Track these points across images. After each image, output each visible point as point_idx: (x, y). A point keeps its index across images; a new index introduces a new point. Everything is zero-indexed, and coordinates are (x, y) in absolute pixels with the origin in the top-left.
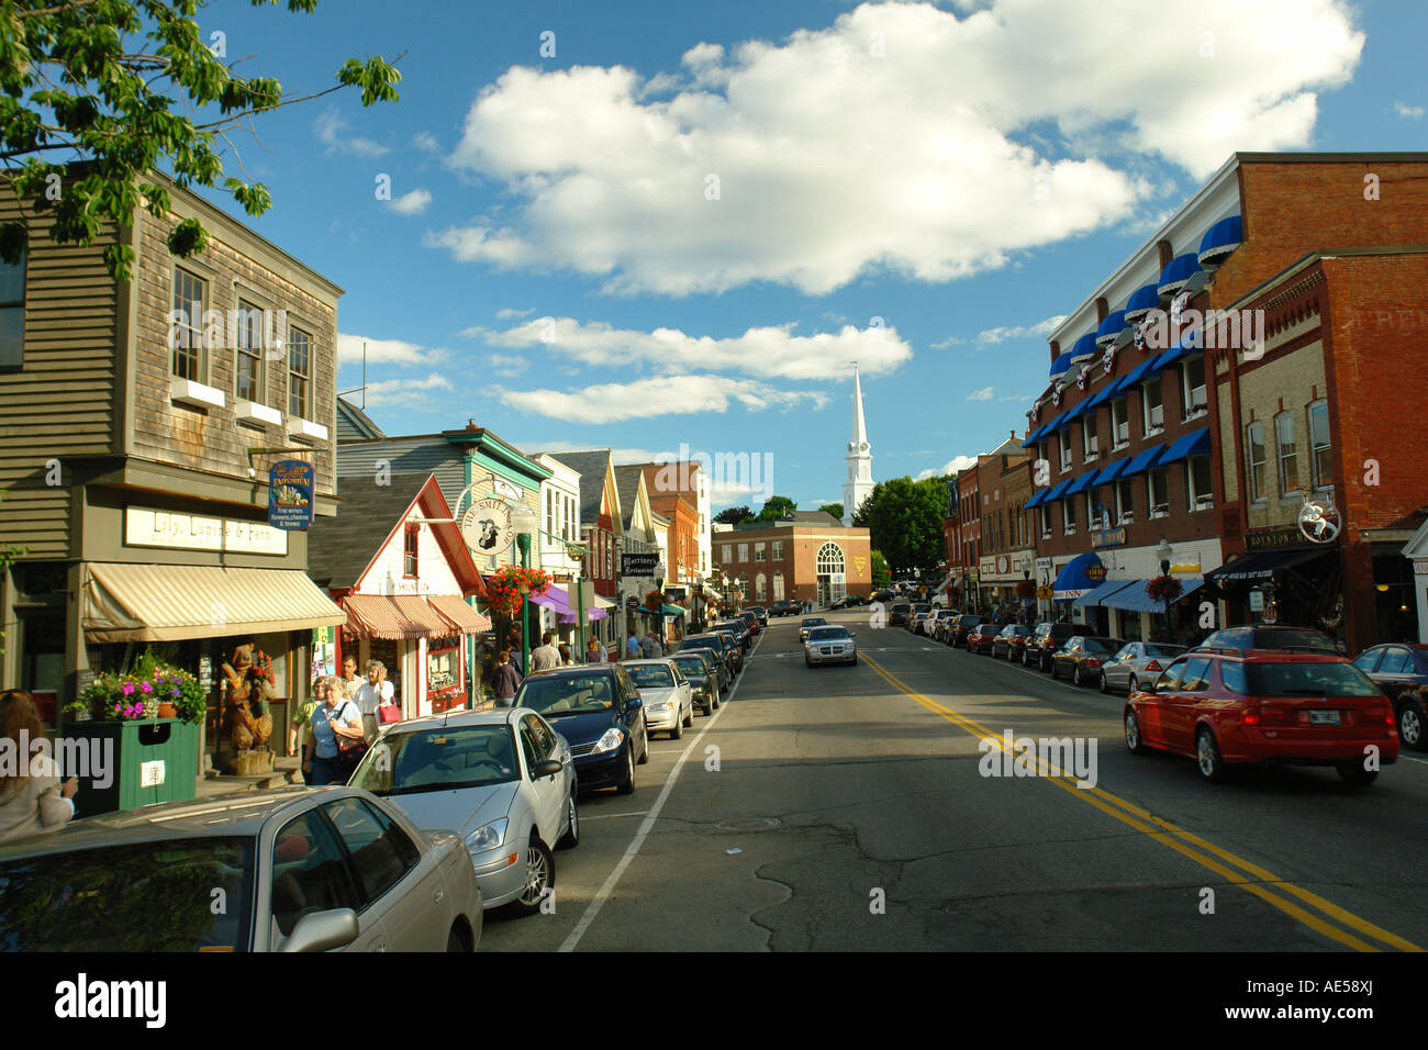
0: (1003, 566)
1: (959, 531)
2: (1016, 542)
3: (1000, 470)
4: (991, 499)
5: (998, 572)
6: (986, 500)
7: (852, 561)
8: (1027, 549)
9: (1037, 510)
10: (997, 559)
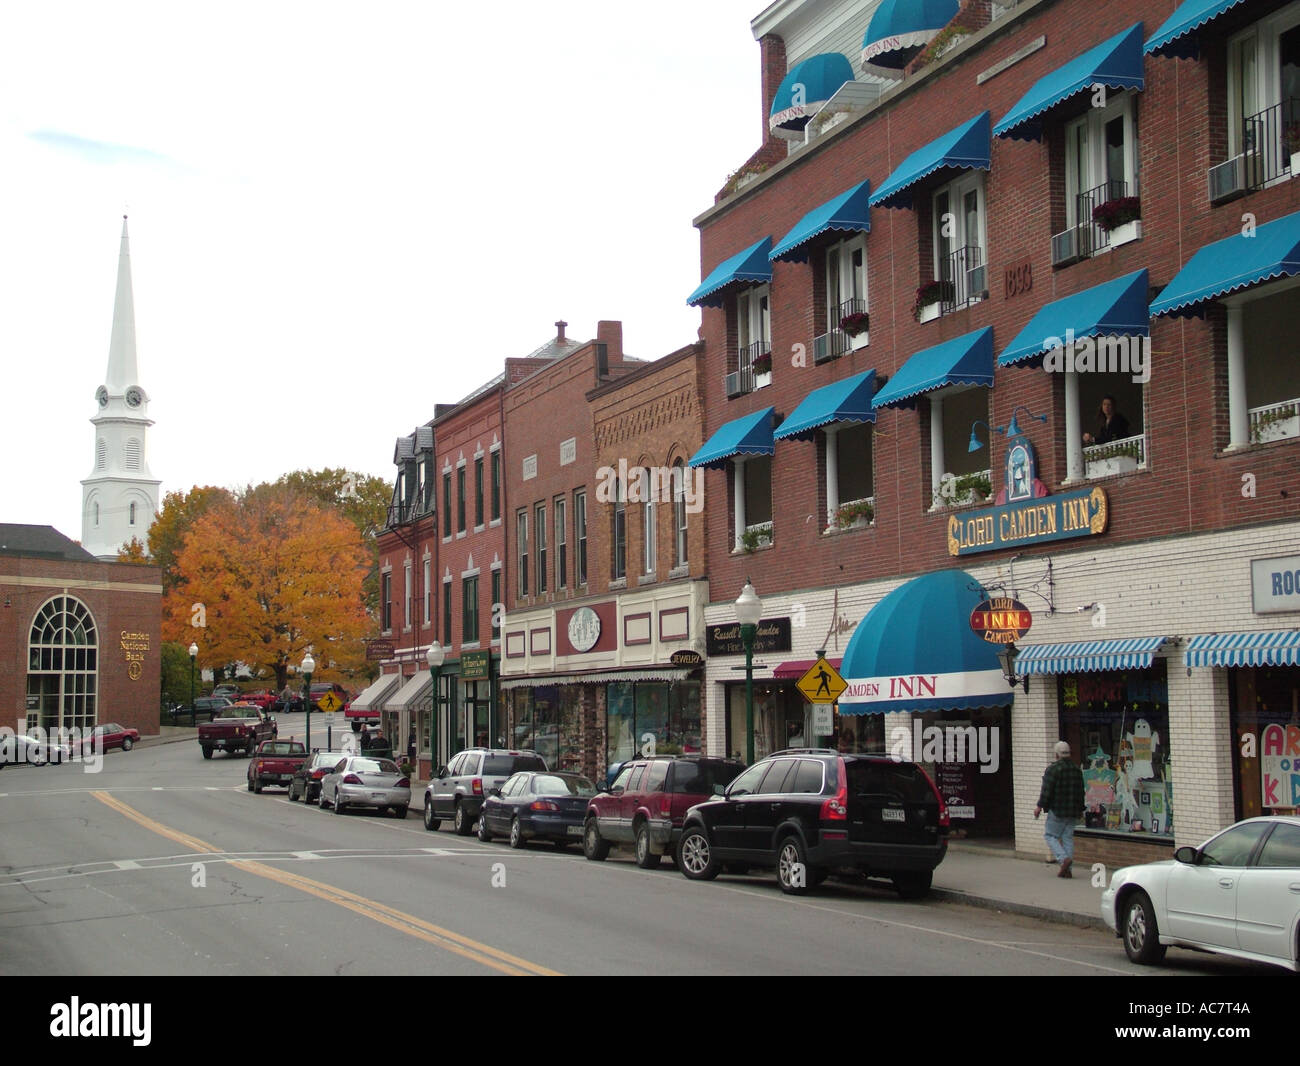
0: (584, 629)
1: (427, 555)
2: (632, 566)
3: (590, 381)
4: (549, 462)
5: (565, 648)
6: (530, 469)
7: (114, 644)
8: (677, 580)
9: (719, 475)
10: (563, 619)
